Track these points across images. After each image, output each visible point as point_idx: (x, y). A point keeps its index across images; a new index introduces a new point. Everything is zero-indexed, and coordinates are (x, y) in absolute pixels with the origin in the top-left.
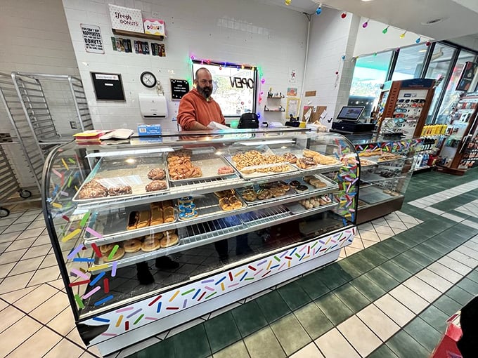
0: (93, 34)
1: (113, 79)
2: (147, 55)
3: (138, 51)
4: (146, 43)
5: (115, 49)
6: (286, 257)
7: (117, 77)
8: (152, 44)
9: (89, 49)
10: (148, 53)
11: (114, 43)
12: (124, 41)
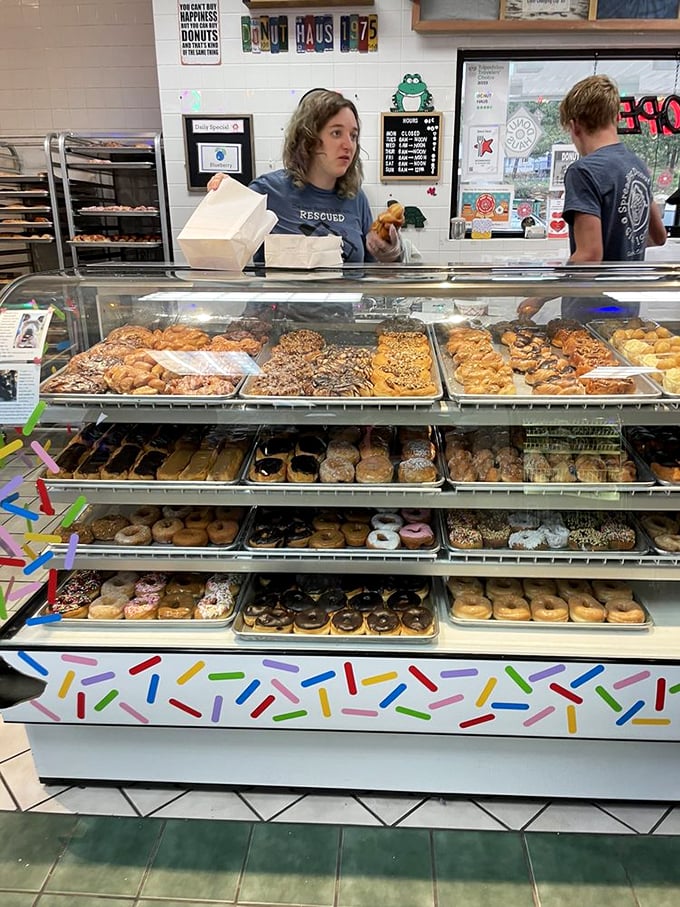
0: (203, 17)
1: (230, 130)
2: (326, 53)
3: (303, 46)
4: (328, 19)
5: (247, 47)
6: (554, 687)
7: (241, 123)
8: (343, 19)
9: (189, 58)
10: (331, 45)
11: (246, 32)
12: (272, 21)
